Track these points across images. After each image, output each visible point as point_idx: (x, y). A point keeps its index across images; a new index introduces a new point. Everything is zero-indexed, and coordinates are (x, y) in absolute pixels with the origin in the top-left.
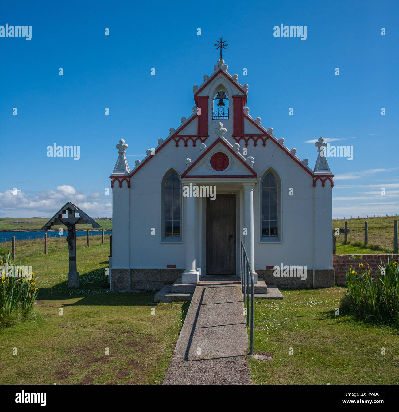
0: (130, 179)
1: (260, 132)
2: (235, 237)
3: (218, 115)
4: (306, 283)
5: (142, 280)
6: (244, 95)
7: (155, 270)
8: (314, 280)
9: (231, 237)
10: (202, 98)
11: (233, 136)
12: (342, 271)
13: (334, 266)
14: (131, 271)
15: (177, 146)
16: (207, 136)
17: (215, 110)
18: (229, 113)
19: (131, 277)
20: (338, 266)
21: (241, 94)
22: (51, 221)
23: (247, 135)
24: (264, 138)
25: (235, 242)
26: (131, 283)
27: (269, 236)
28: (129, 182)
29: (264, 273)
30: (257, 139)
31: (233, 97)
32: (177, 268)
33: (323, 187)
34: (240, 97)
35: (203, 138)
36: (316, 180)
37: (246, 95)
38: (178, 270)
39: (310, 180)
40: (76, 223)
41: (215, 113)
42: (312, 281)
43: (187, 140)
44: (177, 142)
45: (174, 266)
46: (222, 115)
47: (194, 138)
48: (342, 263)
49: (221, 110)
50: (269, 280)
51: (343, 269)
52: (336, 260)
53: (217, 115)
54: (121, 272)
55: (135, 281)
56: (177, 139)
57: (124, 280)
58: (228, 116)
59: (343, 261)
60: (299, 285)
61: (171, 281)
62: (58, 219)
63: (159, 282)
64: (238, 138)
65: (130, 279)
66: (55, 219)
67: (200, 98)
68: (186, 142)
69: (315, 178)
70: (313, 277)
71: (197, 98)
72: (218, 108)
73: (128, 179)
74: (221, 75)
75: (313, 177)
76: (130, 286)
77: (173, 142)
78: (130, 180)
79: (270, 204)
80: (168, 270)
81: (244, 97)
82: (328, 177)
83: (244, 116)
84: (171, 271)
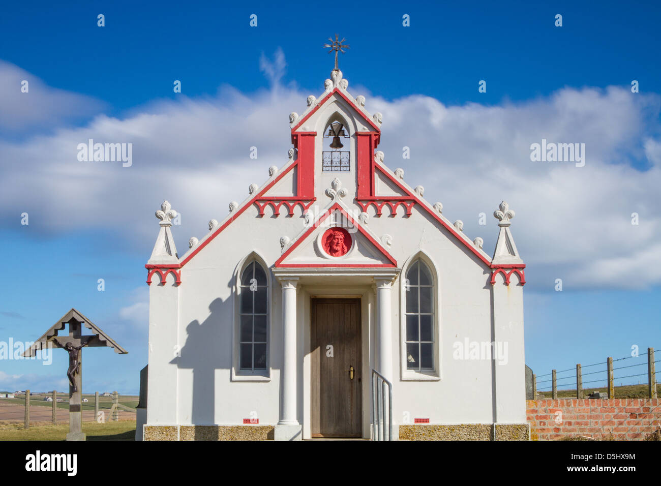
1: (401, 194)
2: (360, 371)
3: (332, 163)
6: (374, 131)
7: (223, 427)
10: (304, 135)
11: (355, 200)
12: (543, 427)
13: (528, 418)
14: (180, 429)
15: (262, 215)
16: (313, 200)
17: (327, 155)
18: (349, 160)
20: (537, 419)
21: (371, 130)
23: (380, 199)
24: (407, 204)
25: (360, 380)
27: (418, 369)
28: (177, 276)
29: (410, 431)
30: (396, 205)
31: (357, 134)
32: (261, 423)
33: (507, 285)
34: (368, 135)
35: (305, 204)
36: (496, 273)
38: (263, 428)
40: (85, 345)
41: (327, 161)
43: (279, 205)
44: (261, 209)
45: (256, 421)
47: (290, 204)
48: (542, 414)
49: (336, 155)
51: (544, 424)
52: (532, 408)
53: (329, 164)
54: (162, 431)
56: (261, 204)
58: (348, 165)
59: (545, 411)
64: (363, 204)
66: (48, 337)
67: (301, 135)
68: (276, 209)
69: (493, 271)
70: (493, 436)
71: (297, 136)
72: (332, 152)
73: (177, 270)
75: (490, 270)
77: (253, 210)
78: (180, 271)
79: (419, 314)
80: (246, 426)
81: (375, 135)
82: (515, 269)
83: (375, 166)
84: (251, 428)
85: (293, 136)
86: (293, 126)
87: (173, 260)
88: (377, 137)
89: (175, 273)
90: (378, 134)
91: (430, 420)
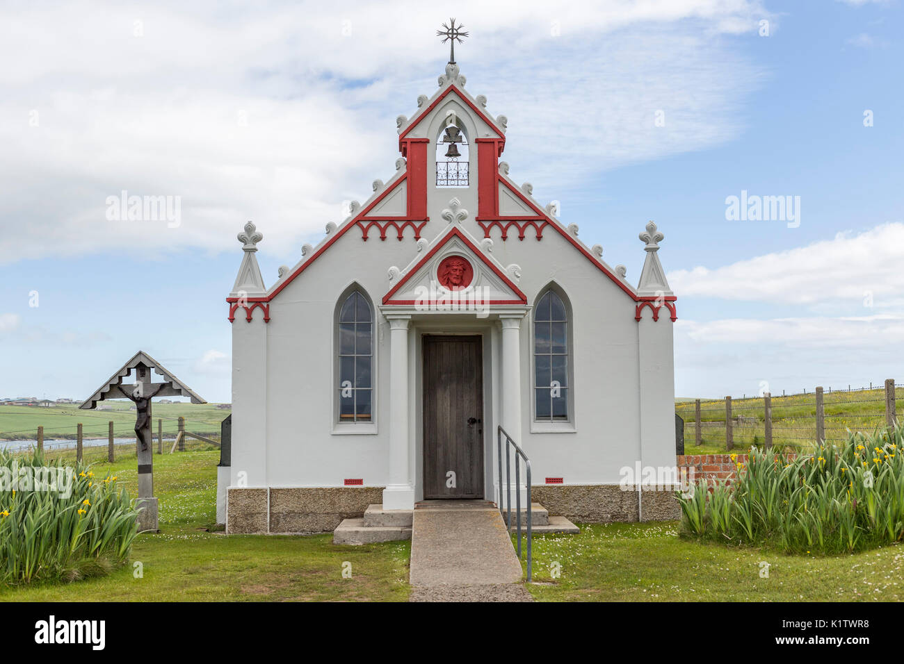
0: (270, 303)
1: (530, 213)
2: (480, 421)
3: (447, 176)
4: (626, 512)
5: (293, 512)
6: (499, 137)
7: (321, 489)
8: (640, 505)
9: (472, 421)
11: (477, 219)
14: (271, 493)
15: (365, 238)
16: (426, 220)
17: (442, 166)
18: (468, 172)
19: (271, 507)
21: (494, 136)
22: (102, 391)
23: (505, 219)
24: (539, 224)
25: (481, 432)
26: (270, 519)
27: (550, 419)
28: (266, 311)
29: (541, 493)
30: (525, 226)
31: (478, 141)
32: (365, 485)
33: (656, 321)
34: (491, 142)
35: (417, 224)
36: (642, 307)
37: (503, 138)
38: (368, 490)
39: (631, 307)
40: (155, 394)
41: (442, 173)
42: (637, 507)
43: (386, 227)
44: (365, 231)
45: (360, 482)
46: (455, 178)
47: (400, 224)
49: (452, 165)
50: (552, 506)
52: (683, 465)
53: (444, 178)
54: (248, 494)
55: (279, 513)
56: (365, 224)
57: (256, 511)
59: (698, 468)
60: (612, 516)
61: (353, 513)
62: (115, 388)
63: (328, 513)
64: (487, 224)
65: (269, 510)
66: (112, 386)
68: (383, 231)
69: (639, 304)
70: (638, 499)
71: (405, 143)
72: (447, 162)
74: (452, 97)
76: (268, 525)
77: (356, 232)
78: (268, 305)
79: (551, 354)
80: (348, 488)
82: (664, 301)
83: (499, 180)
84: (354, 490)
85: (401, 143)
86: (402, 131)
87: (259, 292)
88: (501, 143)
89: (262, 307)
90: (502, 141)
91: (564, 480)
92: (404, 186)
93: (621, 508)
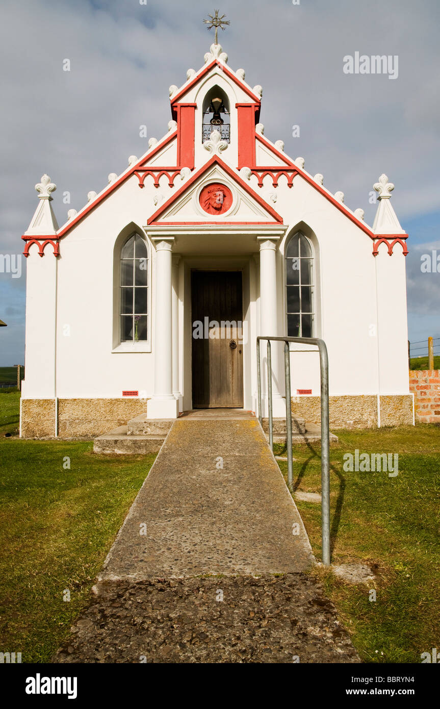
1: (283, 164)
4: (366, 419)
5: (78, 419)
6: (255, 102)
7: (102, 399)
8: (379, 412)
9: (234, 345)
10: (184, 106)
11: (237, 169)
12: (424, 397)
13: (411, 390)
14: (58, 402)
15: (142, 186)
16: (194, 168)
17: (207, 128)
18: (229, 133)
19: (58, 414)
20: (418, 389)
21: (252, 101)
23: (262, 169)
24: (290, 174)
25: (241, 352)
26: (58, 425)
28: (57, 248)
29: (293, 403)
30: (279, 176)
31: (237, 105)
32: (142, 396)
33: (391, 255)
34: (249, 106)
36: (379, 243)
37: (259, 103)
38: (142, 400)
39: (369, 244)
41: (207, 133)
42: (376, 415)
43: (160, 176)
44: (142, 180)
45: (135, 393)
47: (171, 174)
48: (423, 385)
49: (216, 128)
50: (302, 414)
51: (425, 394)
52: (413, 378)
53: (209, 137)
54: (39, 404)
55: (66, 420)
56: (141, 174)
57: (46, 418)
58: (228, 137)
59: (426, 381)
60: (354, 422)
63: (108, 420)
65: (56, 417)
67: (181, 106)
68: (157, 179)
69: (377, 241)
70: (377, 407)
71: (176, 107)
72: (212, 125)
73: (55, 242)
74: (216, 70)
75: (373, 239)
76: (56, 430)
77: (134, 180)
78: (58, 242)
79: (300, 285)
80: (125, 399)
81: (255, 106)
82: (398, 238)
83: (256, 137)
84: (130, 400)
85: (172, 107)
86: (172, 98)
87: (51, 232)
88: (257, 109)
89: (53, 244)
90: (259, 105)
91: (313, 392)
92: (175, 143)
93: (362, 415)
